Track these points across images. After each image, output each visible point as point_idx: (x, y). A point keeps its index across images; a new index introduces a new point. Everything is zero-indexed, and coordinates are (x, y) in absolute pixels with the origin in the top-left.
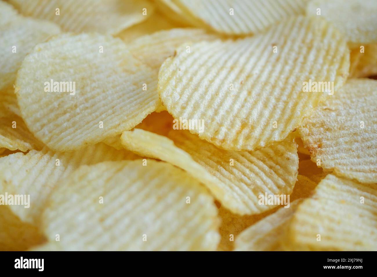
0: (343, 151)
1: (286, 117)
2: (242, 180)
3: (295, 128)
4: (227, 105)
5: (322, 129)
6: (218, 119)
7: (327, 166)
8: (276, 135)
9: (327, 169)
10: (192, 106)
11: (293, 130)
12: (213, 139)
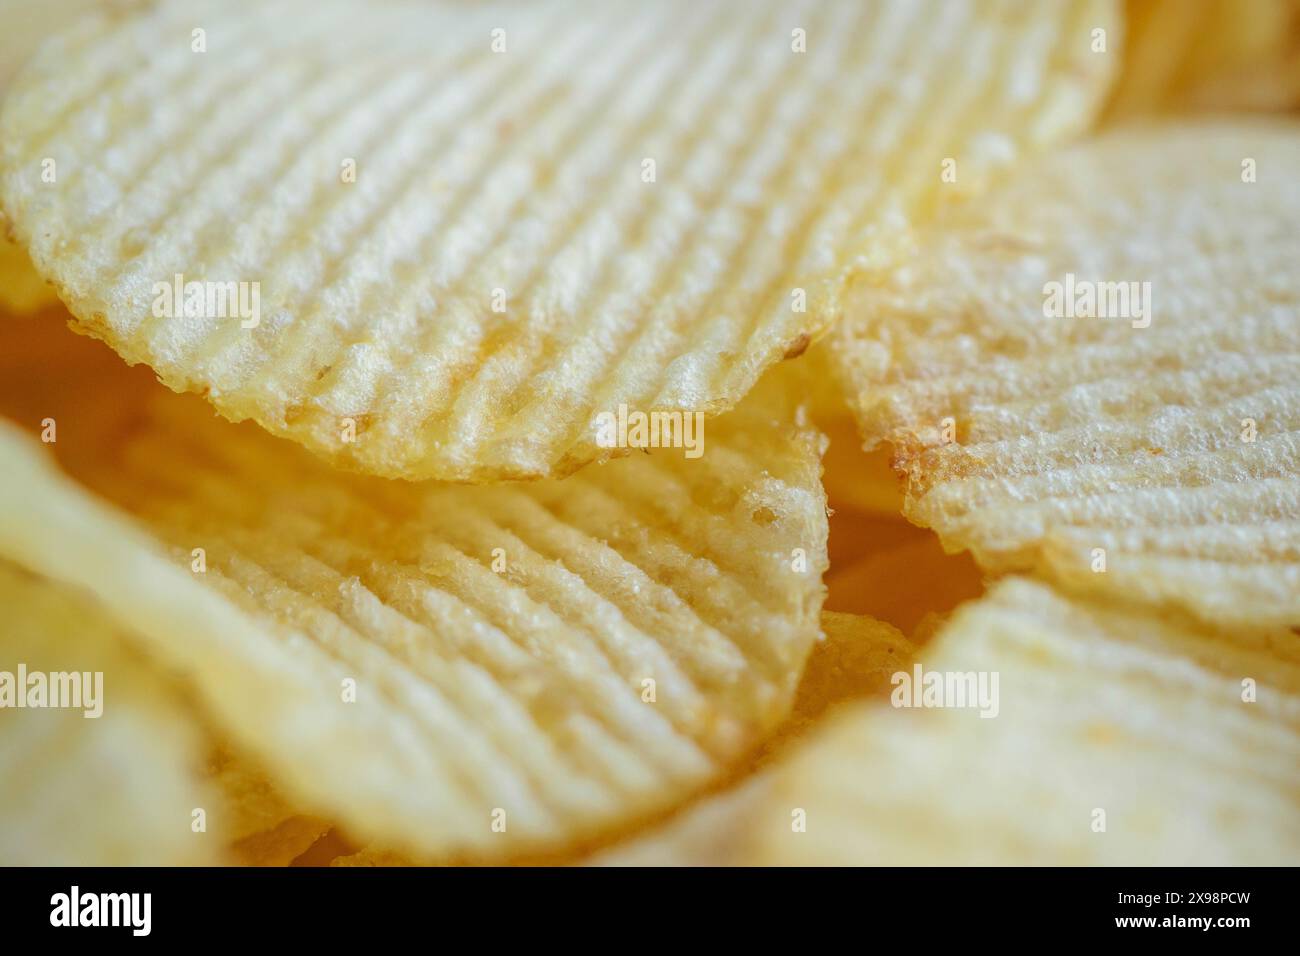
0: (1099, 455)
1: (753, 282)
2: (472, 653)
3: (802, 331)
4: (403, 231)
5: (966, 343)
6: (338, 303)
7: (997, 536)
8: (688, 376)
9: (998, 556)
10: (188, 237)
11: (787, 347)
12: (297, 414)
